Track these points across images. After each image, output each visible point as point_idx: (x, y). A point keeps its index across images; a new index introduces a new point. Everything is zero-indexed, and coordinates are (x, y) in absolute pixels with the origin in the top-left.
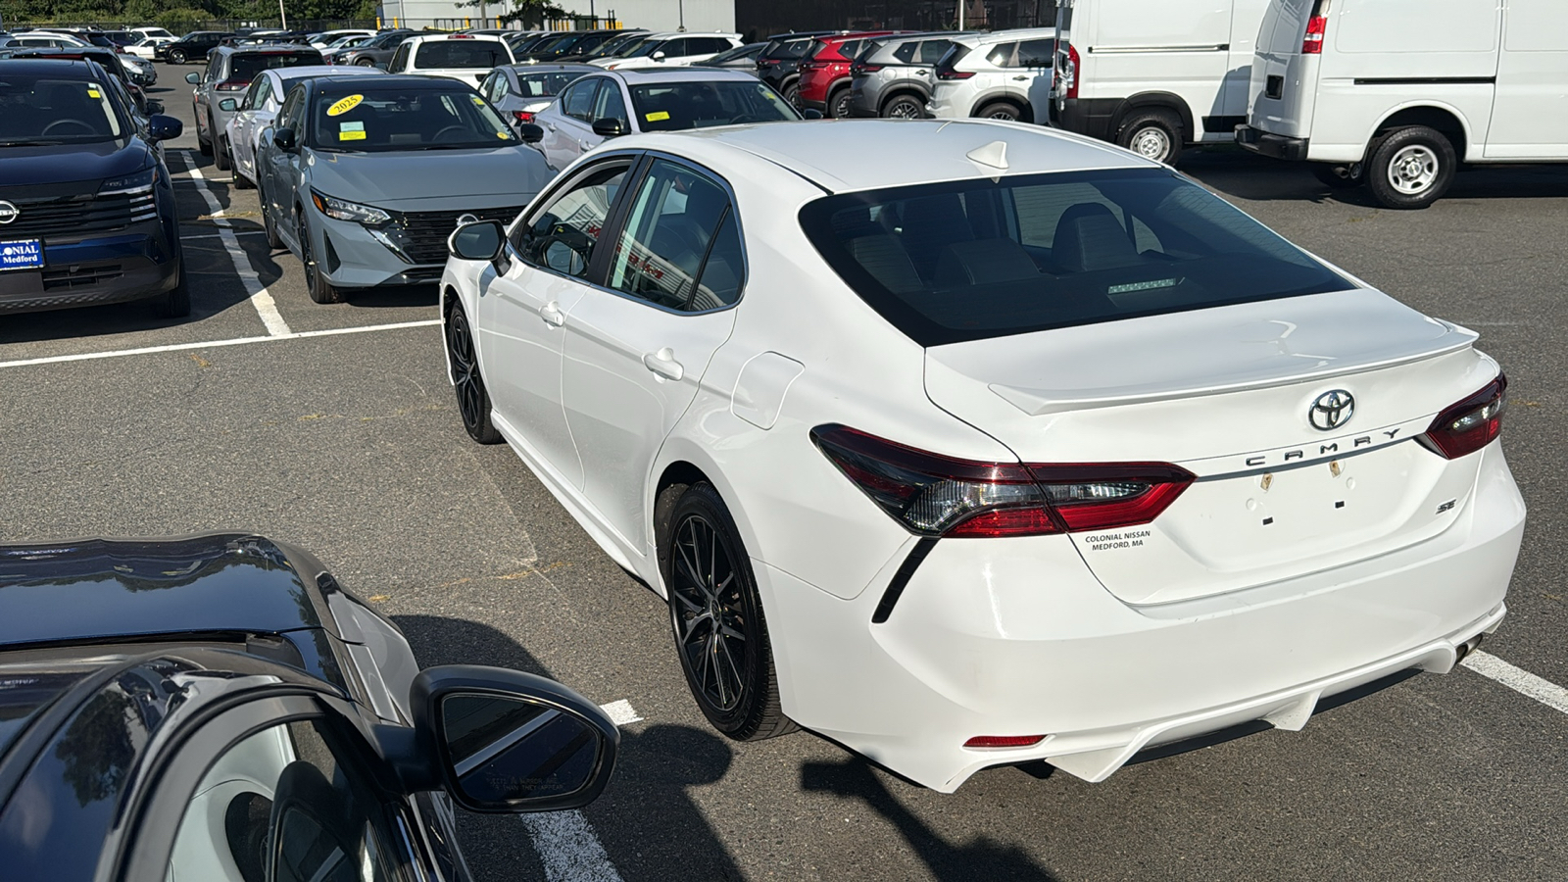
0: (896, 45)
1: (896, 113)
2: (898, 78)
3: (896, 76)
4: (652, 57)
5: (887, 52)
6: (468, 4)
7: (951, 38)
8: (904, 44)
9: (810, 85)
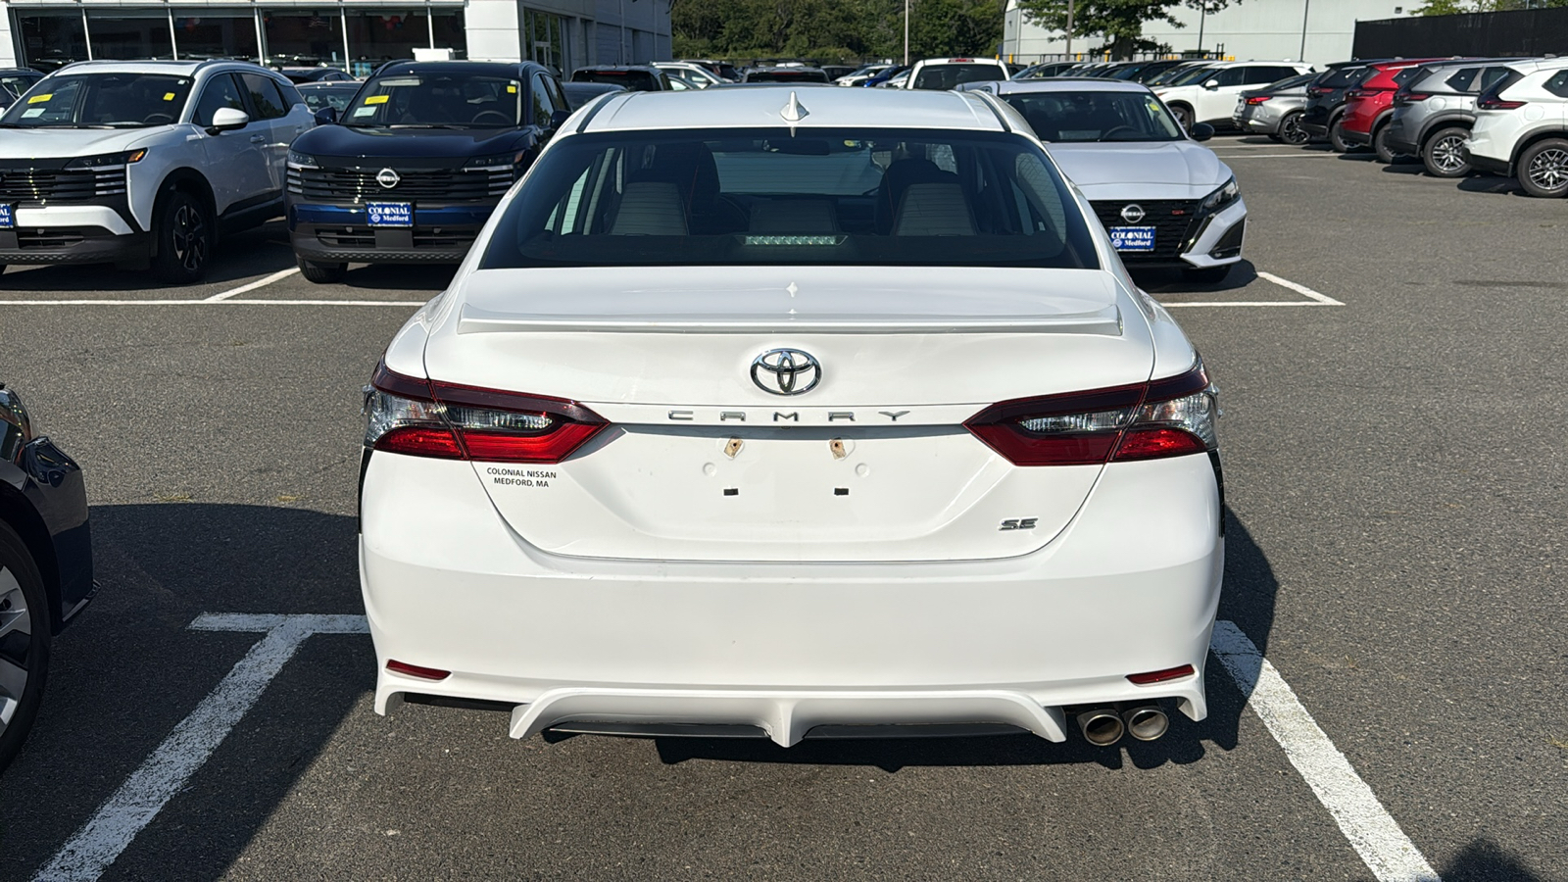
0: (1453, 71)
1: (1442, 147)
2: (1446, 108)
3: (1445, 105)
4: (1204, 86)
5: (1439, 79)
6: (1060, 38)
7: (1506, 65)
8: (1462, 70)
9: (1354, 114)
